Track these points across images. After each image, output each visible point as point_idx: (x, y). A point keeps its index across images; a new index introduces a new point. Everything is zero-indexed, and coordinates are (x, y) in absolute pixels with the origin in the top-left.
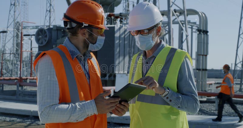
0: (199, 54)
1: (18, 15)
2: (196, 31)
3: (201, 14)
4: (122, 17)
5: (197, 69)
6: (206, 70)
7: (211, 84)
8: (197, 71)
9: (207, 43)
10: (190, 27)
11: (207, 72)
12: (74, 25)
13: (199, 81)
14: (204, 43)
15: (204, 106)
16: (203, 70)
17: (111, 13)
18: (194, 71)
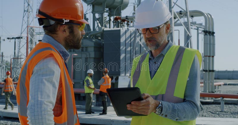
0: (206, 55)
1: (32, 22)
2: (202, 32)
3: (207, 15)
4: (128, 20)
5: (204, 71)
6: (213, 71)
7: (220, 85)
8: (204, 72)
9: (214, 44)
10: (196, 28)
11: (214, 73)
12: (52, 22)
13: (206, 82)
14: (210, 44)
15: (210, 108)
16: (210, 71)
17: (118, 17)
18: (201, 72)
